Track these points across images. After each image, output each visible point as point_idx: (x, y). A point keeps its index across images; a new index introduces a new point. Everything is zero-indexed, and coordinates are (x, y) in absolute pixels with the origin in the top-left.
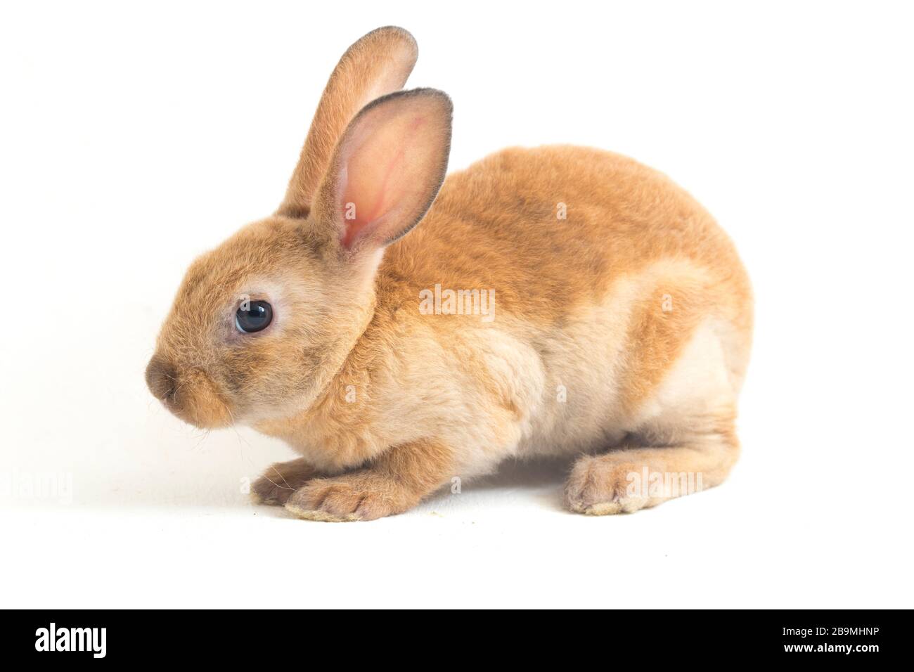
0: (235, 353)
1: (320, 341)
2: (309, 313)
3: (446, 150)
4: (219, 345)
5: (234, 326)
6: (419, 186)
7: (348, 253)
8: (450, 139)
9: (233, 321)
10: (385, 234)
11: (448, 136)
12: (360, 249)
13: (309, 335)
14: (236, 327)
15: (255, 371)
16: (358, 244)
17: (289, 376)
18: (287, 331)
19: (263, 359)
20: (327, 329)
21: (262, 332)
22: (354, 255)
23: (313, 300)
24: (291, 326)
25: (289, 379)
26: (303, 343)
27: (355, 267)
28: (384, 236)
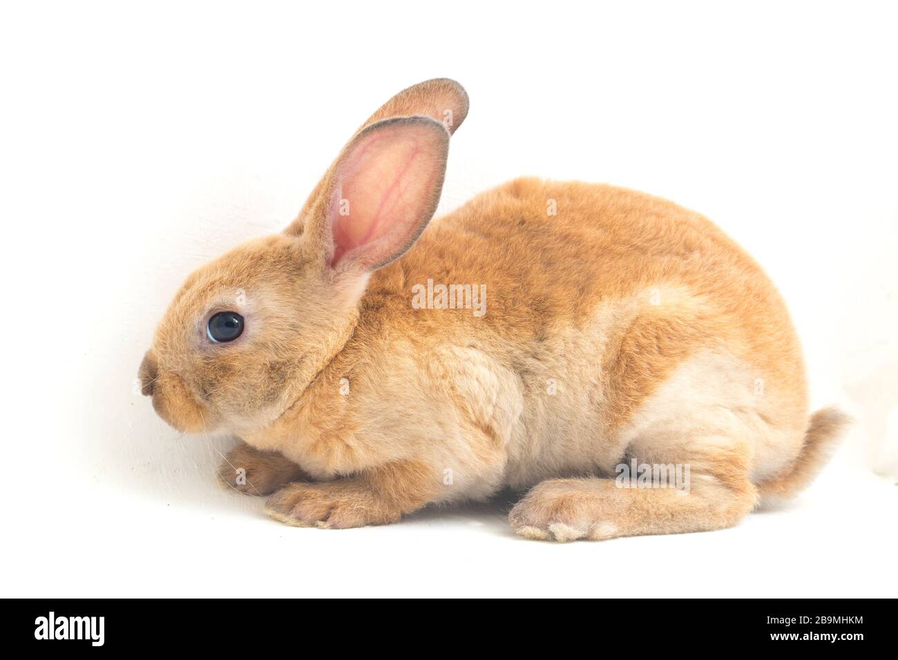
0: (204, 361)
1: (286, 356)
2: (280, 327)
3: (440, 182)
4: (193, 352)
5: (204, 335)
6: (411, 216)
7: (332, 273)
8: (445, 171)
9: (204, 329)
10: (372, 259)
11: (442, 167)
12: (346, 269)
13: (277, 349)
14: (207, 336)
15: (222, 380)
16: (344, 265)
17: (254, 387)
18: (257, 344)
19: (229, 369)
20: (295, 345)
21: (231, 343)
22: (339, 274)
23: (285, 315)
24: (260, 339)
25: (254, 390)
26: (270, 357)
27: (338, 288)
28: (372, 261)
